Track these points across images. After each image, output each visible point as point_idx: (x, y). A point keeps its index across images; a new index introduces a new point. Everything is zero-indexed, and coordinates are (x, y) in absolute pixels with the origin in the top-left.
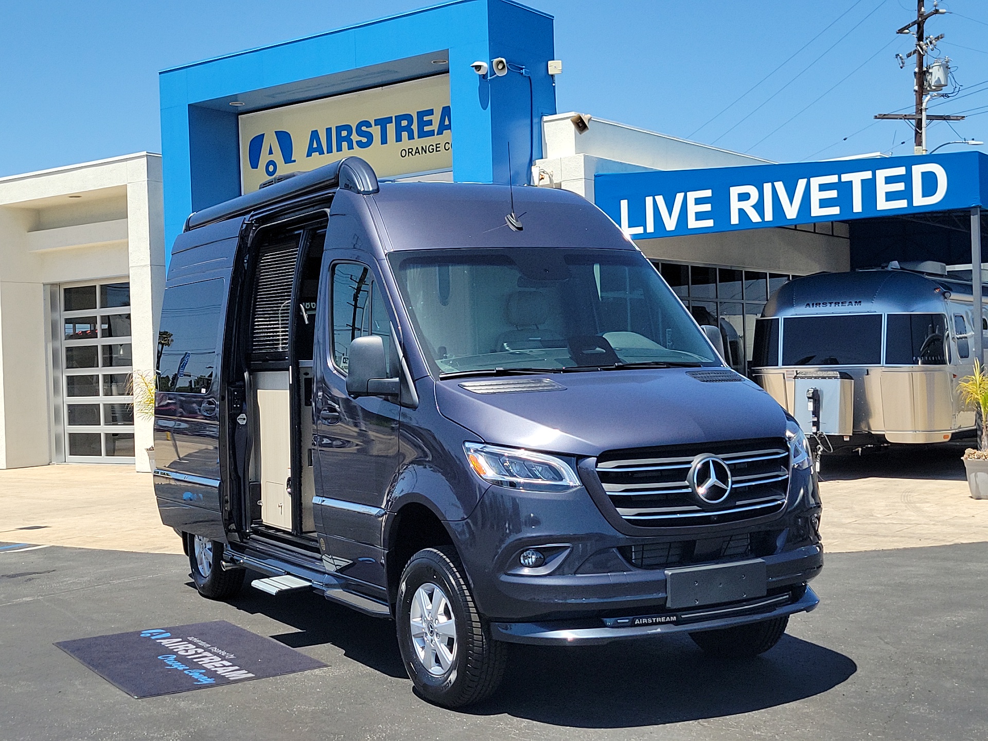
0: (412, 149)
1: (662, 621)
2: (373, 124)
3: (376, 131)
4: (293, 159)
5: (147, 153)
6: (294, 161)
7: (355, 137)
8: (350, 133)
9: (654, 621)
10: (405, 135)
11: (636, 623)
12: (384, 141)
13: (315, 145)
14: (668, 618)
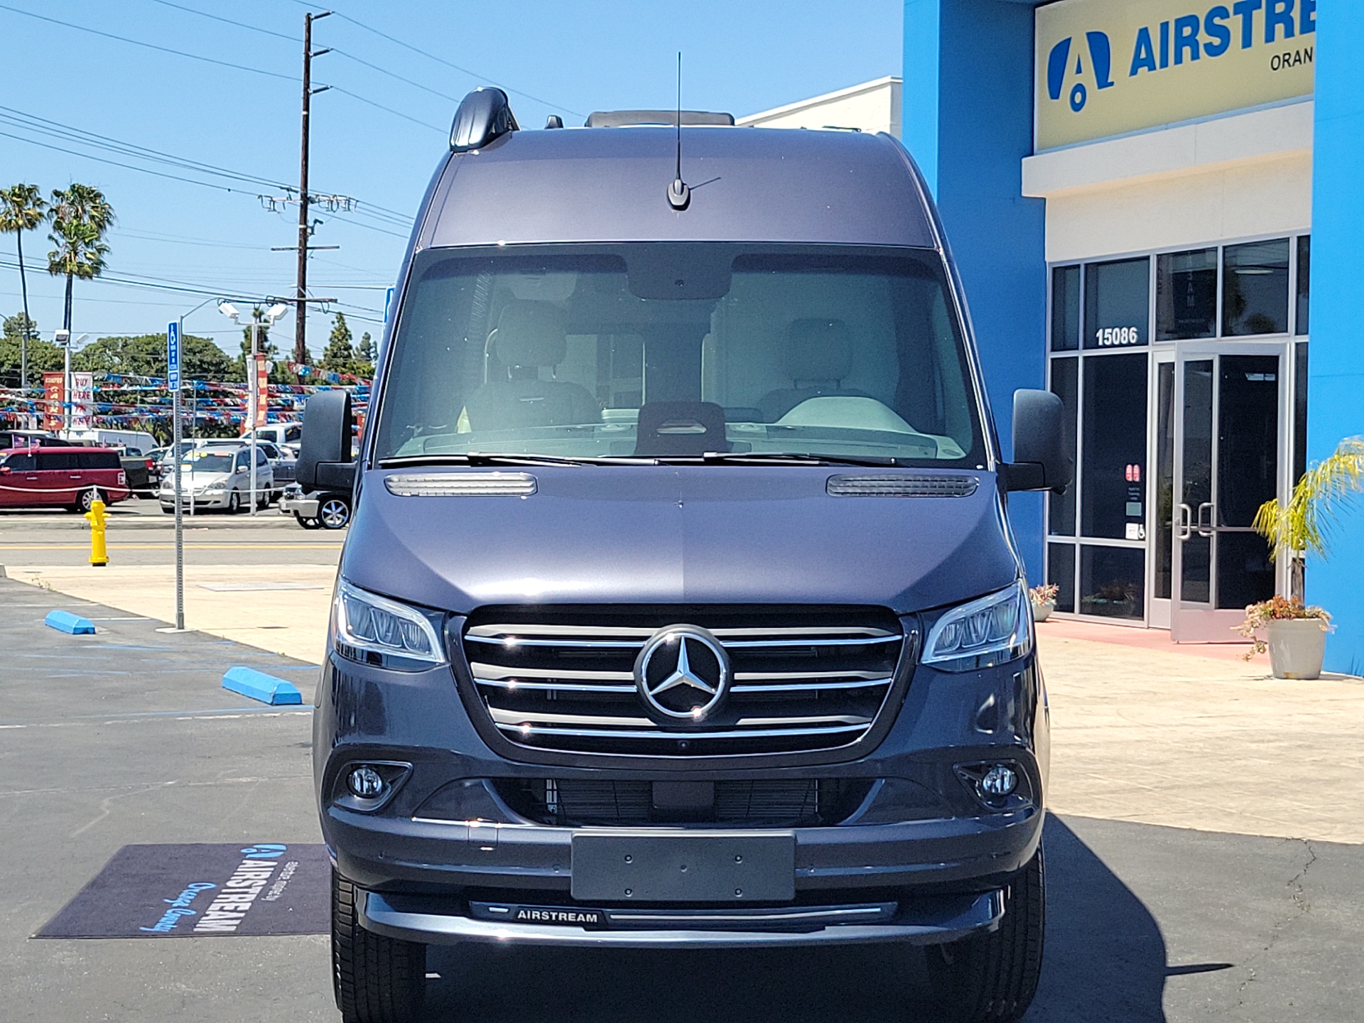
0: (1289, 54)
1: (570, 919)
2: (1231, 11)
3: (1234, 24)
4: (1109, 81)
5: (893, 78)
6: (1112, 84)
7: (1203, 38)
8: (1195, 31)
9: (554, 918)
10: (1280, 28)
11: (520, 916)
12: (1247, 42)
13: (1143, 55)
14: (581, 915)
